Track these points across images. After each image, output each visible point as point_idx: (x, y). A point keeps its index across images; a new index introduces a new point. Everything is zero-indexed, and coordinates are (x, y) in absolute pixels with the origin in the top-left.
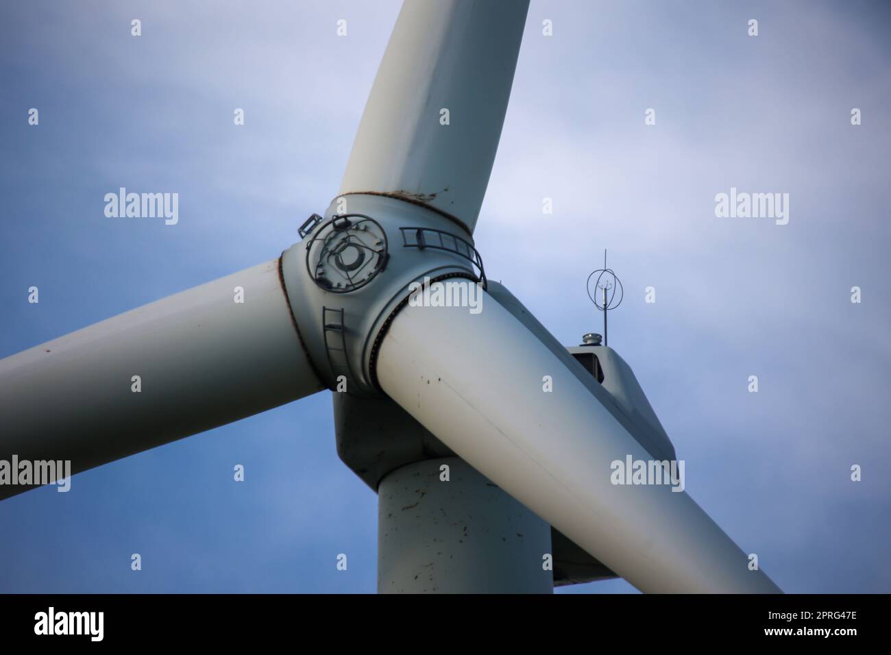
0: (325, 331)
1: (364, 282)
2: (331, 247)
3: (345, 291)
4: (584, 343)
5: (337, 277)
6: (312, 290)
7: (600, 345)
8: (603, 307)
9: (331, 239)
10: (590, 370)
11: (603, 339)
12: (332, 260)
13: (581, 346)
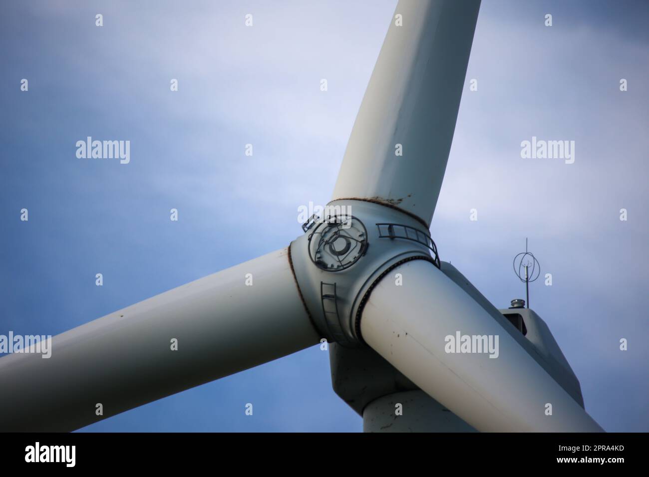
0: (322, 299)
1: (351, 264)
2: (326, 239)
3: (337, 270)
4: (512, 306)
5: (330, 260)
6: (312, 268)
7: (523, 308)
8: (526, 280)
9: (326, 233)
10: (517, 326)
11: (526, 303)
12: (327, 247)
13: (510, 308)
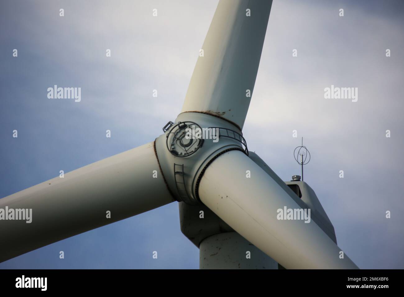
0: (175, 174)
1: (193, 152)
2: (178, 136)
3: (184, 156)
4: (292, 180)
5: (180, 150)
6: (169, 155)
7: (300, 181)
8: (301, 163)
9: (177, 133)
10: (296, 192)
11: (301, 178)
12: (178, 142)
13: (291, 181)
